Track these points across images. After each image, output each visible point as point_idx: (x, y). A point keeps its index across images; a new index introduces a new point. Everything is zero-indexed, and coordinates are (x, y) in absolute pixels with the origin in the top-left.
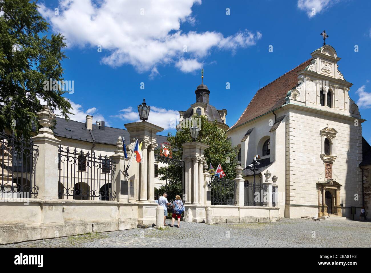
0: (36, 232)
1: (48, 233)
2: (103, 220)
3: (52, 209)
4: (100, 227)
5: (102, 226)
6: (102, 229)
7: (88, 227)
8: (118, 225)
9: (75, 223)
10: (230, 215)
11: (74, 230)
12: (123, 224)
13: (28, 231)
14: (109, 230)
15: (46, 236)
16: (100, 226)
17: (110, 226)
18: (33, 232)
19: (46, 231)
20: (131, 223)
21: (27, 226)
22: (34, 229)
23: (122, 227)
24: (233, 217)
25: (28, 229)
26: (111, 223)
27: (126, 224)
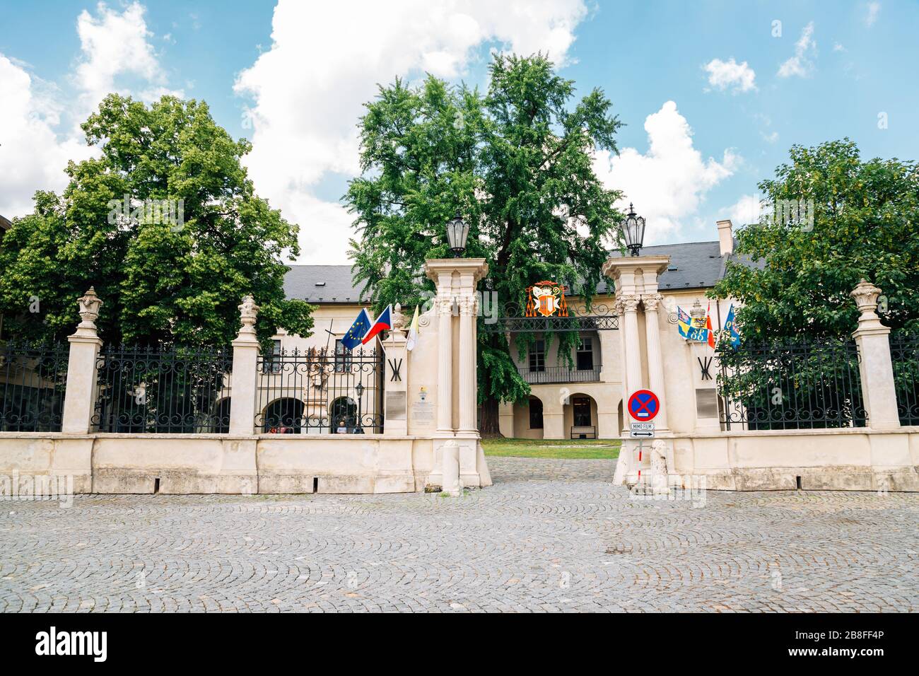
0: (211, 482)
1: (226, 484)
2: (341, 471)
3: (237, 450)
4: (332, 484)
5: (337, 481)
6: (336, 487)
7: (305, 481)
8: (373, 482)
9: (280, 474)
10: (823, 463)
11: (277, 484)
12: (384, 480)
13: (199, 480)
14: (352, 490)
15: (222, 489)
16: (331, 481)
17: (356, 484)
18: (207, 482)
19: (223, 482)
20: (406, 480)
21: (200, 472)
22: (209, 477)
23: (381, 487)
24: (839, 468)
25: (200, 477)
26: (359, 478)
27: (393, 482)
